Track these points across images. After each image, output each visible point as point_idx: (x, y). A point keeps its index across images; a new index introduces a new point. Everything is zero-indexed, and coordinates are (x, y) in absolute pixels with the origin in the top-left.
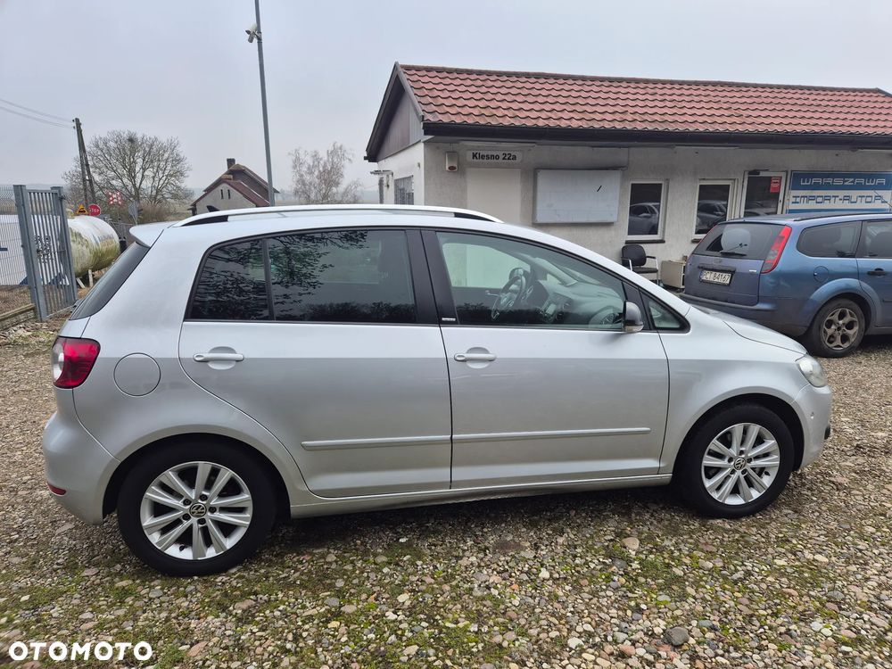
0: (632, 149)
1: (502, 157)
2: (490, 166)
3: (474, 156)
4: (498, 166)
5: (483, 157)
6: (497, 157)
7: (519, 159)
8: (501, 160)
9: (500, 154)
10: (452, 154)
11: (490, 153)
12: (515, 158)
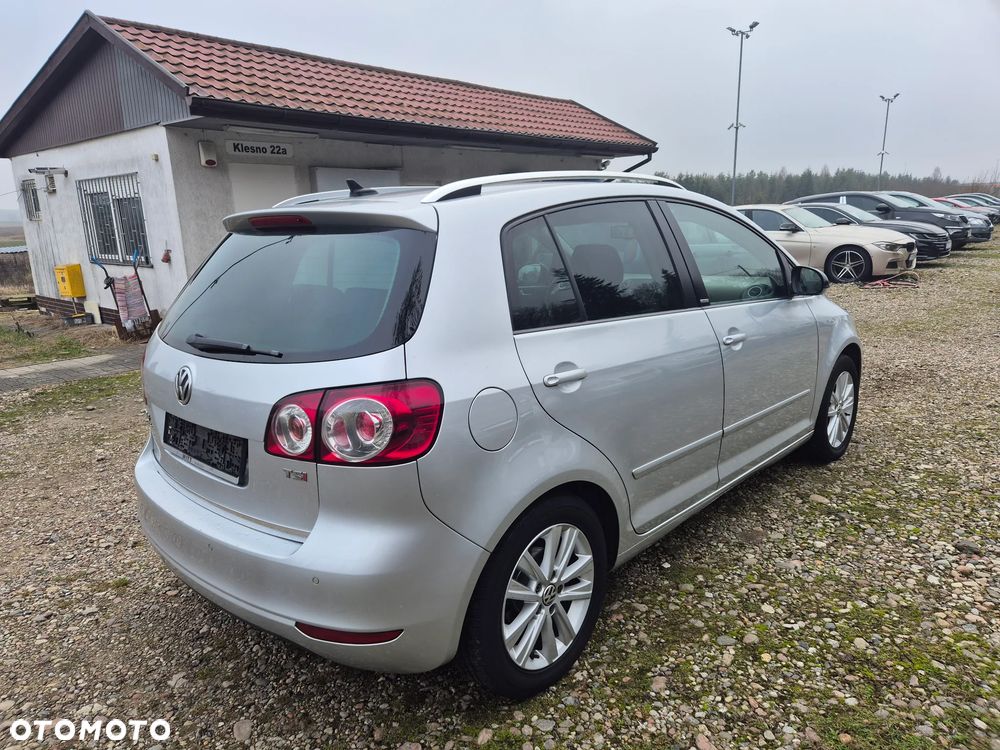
0: (406, 148)
1: (269, 150)
2: (257, 162)
3: (236, 147)
4: (266, 162)
5: (246, 149)
6: (264, 150)
7: (290, 154)
8: (268, 154)
9: (267, 146)
10: (208, 145)
11: (255, 145)
12: (285, 152)
